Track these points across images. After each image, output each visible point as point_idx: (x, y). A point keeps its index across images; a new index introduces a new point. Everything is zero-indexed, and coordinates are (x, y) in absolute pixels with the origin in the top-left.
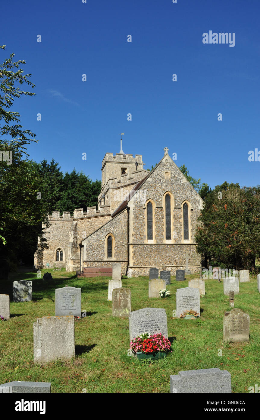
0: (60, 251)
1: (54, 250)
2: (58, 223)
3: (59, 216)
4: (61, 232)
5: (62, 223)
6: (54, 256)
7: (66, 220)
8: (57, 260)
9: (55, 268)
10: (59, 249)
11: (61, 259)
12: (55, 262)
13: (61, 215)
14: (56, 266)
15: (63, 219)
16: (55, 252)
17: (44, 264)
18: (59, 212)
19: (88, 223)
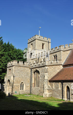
0: (22, 84)
1: (19, 84)
2: (22, 67)
3: (23, 64)
4: (23, 73)
5: (24, 68)
6: (19, 87)
7: (26, 66)
8: (21, 89)
9: (20, 94)
10: (22, 83)
11: (23, 89)
12: (20, 91)
13: (24, 63)
14: (21, 93)
15: (24, 66)
16: (20, 84)
17: (14, 92)
18: (22, 61)
19: (53, 68)
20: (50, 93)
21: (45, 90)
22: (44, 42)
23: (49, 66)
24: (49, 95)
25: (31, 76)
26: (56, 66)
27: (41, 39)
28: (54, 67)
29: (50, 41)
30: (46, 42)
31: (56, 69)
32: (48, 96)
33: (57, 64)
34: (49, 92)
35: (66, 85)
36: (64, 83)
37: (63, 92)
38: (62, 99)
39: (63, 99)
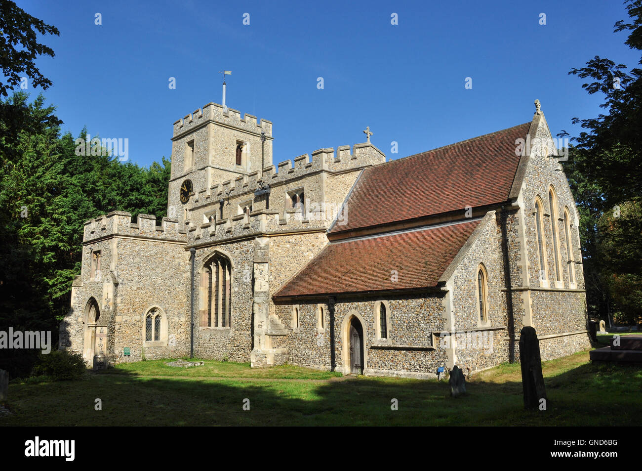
0: (154, 317)
1: (141, 314)
2: (152, 243)
3: (154, 227)
4: (157, 267)
5: (161, 245)
6: (141, 328)
7: (170, 238)
8: (148, 338)
9: (144, 360)
10: (153, 310)
11: (157, 338)
12: (145, 344)
13: (159, 224)
14: (148, 356)
15: (162, 236)
16: (144, 317)
17: (117, 352)
18: (153, 217)
19: (288, 246)
20: (280, 350)
21: (259, 335)
22: (242, 136)
23: (271, 235)
24: (276, 356)
25: (192, 280)
26: (303, 237)
27: (231, 124)
28: (292, 239)
29: (271, 132)
30: (251, 137)
31: (303, 248)
32: (270, 361)
33: (304, 227)
34: (273, 344)
35: (345, 311)
36: (339, 307)
37: (336, 340)
38: (332, 370)
39: (336, 369)
